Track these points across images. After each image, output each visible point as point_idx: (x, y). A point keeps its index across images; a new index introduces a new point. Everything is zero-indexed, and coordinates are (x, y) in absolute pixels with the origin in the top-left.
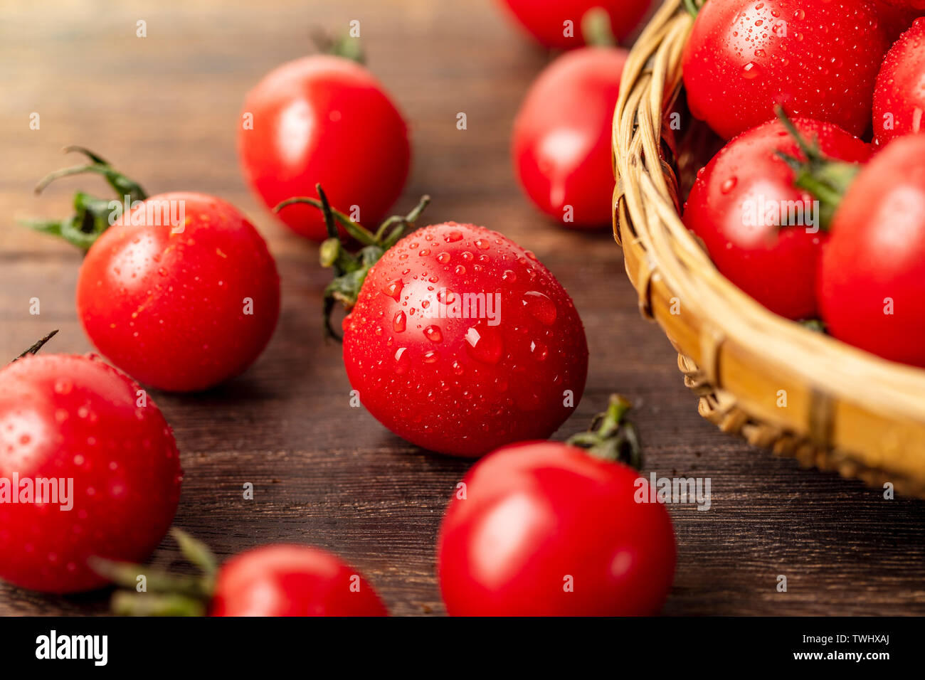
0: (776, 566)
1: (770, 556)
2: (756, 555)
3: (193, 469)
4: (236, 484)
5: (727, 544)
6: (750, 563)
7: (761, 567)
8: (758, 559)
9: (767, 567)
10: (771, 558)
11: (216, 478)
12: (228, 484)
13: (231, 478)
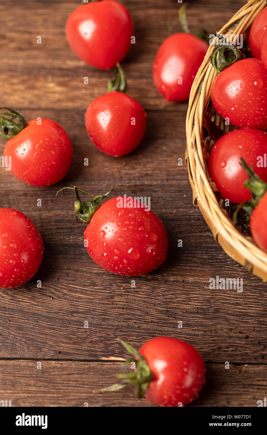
0: (235, 268)
1: (234, 263)
2: (229, 263)
3: (45, 219)
4: (60, 227)
5: (220, 257)
6: (227, 266)
7: (231, 268)
8: (229, 265)
9: (233, 268)
10: (234, 264)
11: (54, 224)
12: (58, 227)
13: (58, 223)
